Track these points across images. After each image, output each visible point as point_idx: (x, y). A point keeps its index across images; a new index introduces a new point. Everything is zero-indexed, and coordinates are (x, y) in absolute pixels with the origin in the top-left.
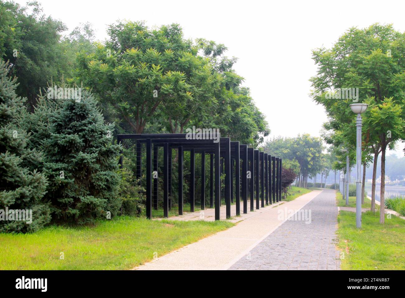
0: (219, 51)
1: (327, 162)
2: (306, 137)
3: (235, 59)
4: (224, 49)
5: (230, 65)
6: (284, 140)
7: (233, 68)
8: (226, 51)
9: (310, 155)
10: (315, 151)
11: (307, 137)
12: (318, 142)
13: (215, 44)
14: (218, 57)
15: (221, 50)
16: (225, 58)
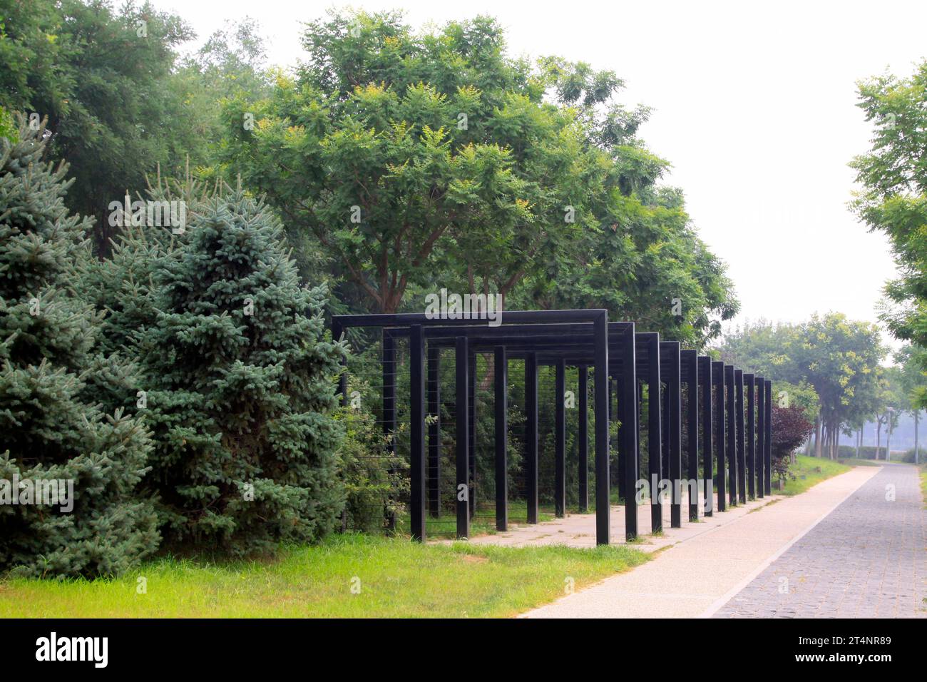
0: (601, 91)
1: (892, 389)
2: (834, 321)
3: (644, 112)
4: (614, 84)
5: (632, 128)
6: (774, 330)
7: (640, 134)
8: (619, 89)
9: (848, 370)
10: (859, 358)
11: (836, 322)
12: (869, 335)
13: (589, 72)
14: (598, 106)
15: (606, 88)
16: (617, 110)
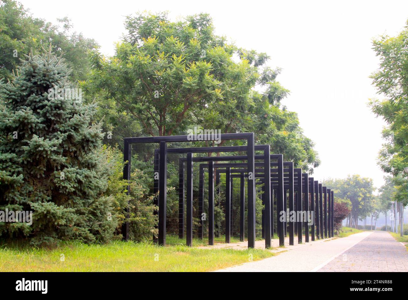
1: (377, 204)
6: (334, 181)
9: (361, 195)
10: (365, 191)
11: (357, 178)
12: (369, 182)
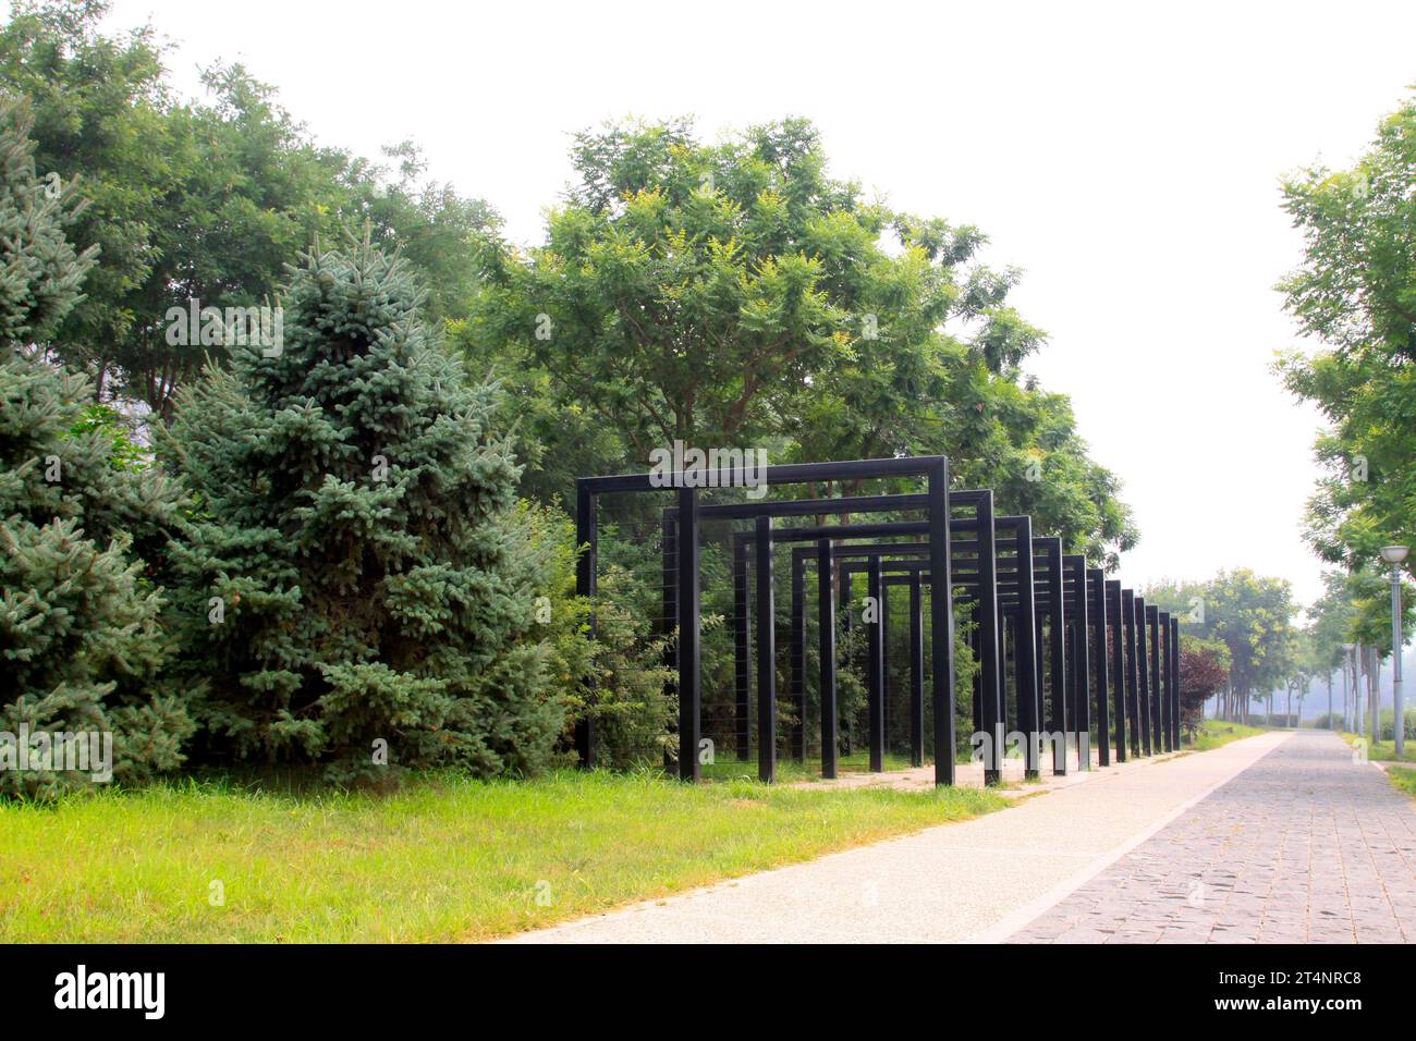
0: (961, 250)
1: (1303, 651)
3: (1015, 273)
4: (977, 240)
5: (1000, 293)
6: (1179, 589)
7: (1009, 300)
8: (983, 246)
9: (1258, 628)
10: (1270, 616)
11: (1244, 578)
12: (1279, 591)
13: (947, 228)
14: (959, 266)
15: (967, 244)
16: (981, 271)
